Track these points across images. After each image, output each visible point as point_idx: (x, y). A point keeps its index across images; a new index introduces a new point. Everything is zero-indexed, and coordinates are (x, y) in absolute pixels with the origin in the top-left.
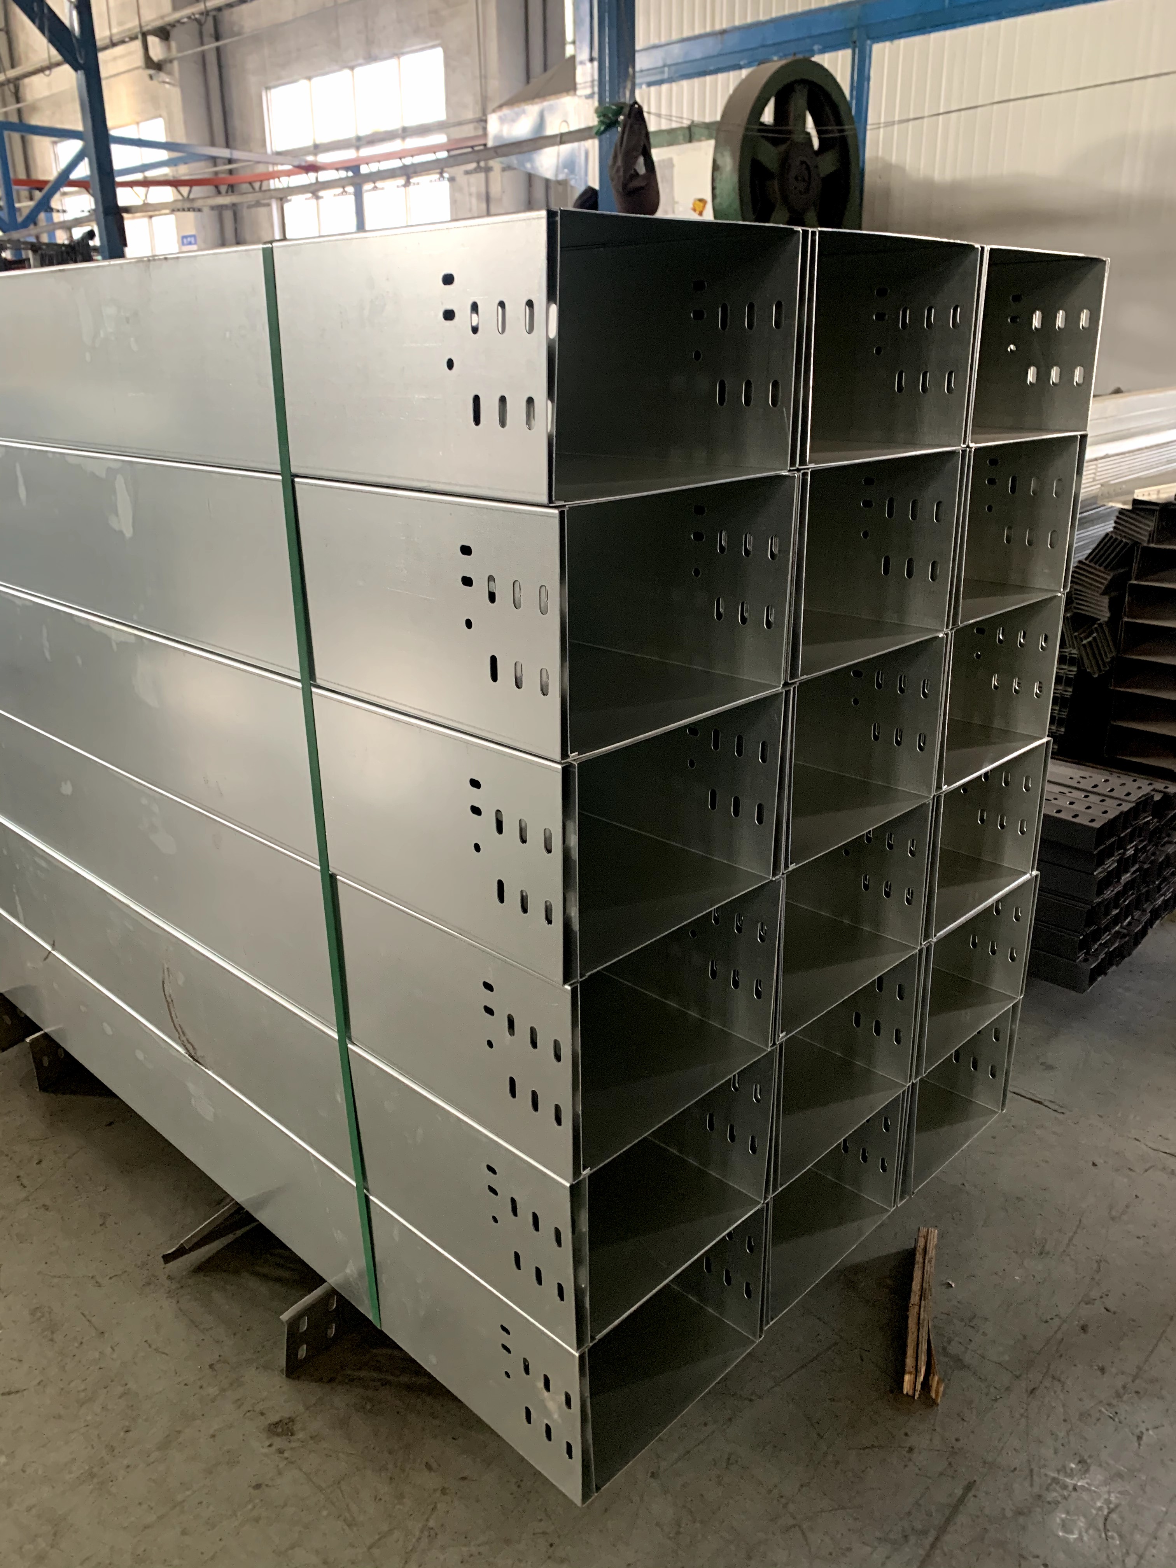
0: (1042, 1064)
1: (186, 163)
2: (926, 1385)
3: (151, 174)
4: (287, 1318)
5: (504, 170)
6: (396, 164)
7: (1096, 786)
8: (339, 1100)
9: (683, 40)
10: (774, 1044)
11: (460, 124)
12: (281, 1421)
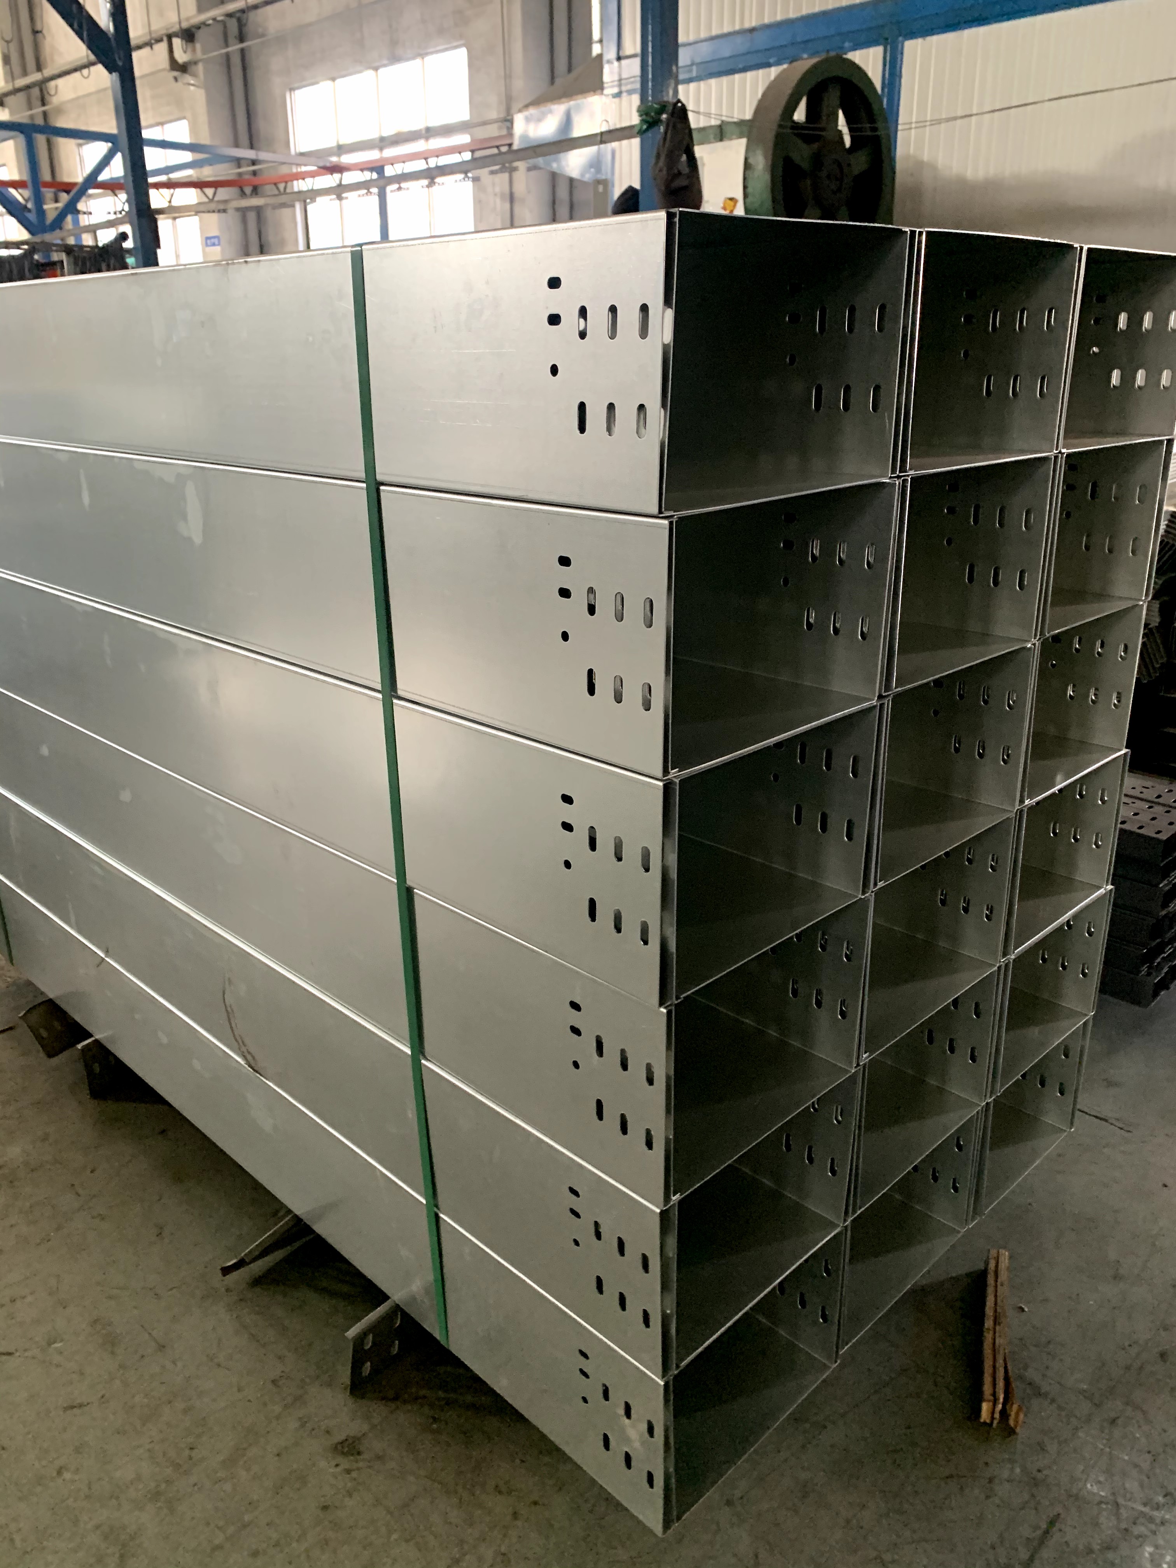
0: (1104, 1080)
1: (211, 165)
2: (1004, 1414)
3: (175, 176)
4: (353, 1335)
5: (529, 169)
6: (419, 165)
7: (1159, 797)
8: (410, 1116)
9: (712, 38)
10: (858, 1065)
11: (485, 123)
12: (346, 1440)
